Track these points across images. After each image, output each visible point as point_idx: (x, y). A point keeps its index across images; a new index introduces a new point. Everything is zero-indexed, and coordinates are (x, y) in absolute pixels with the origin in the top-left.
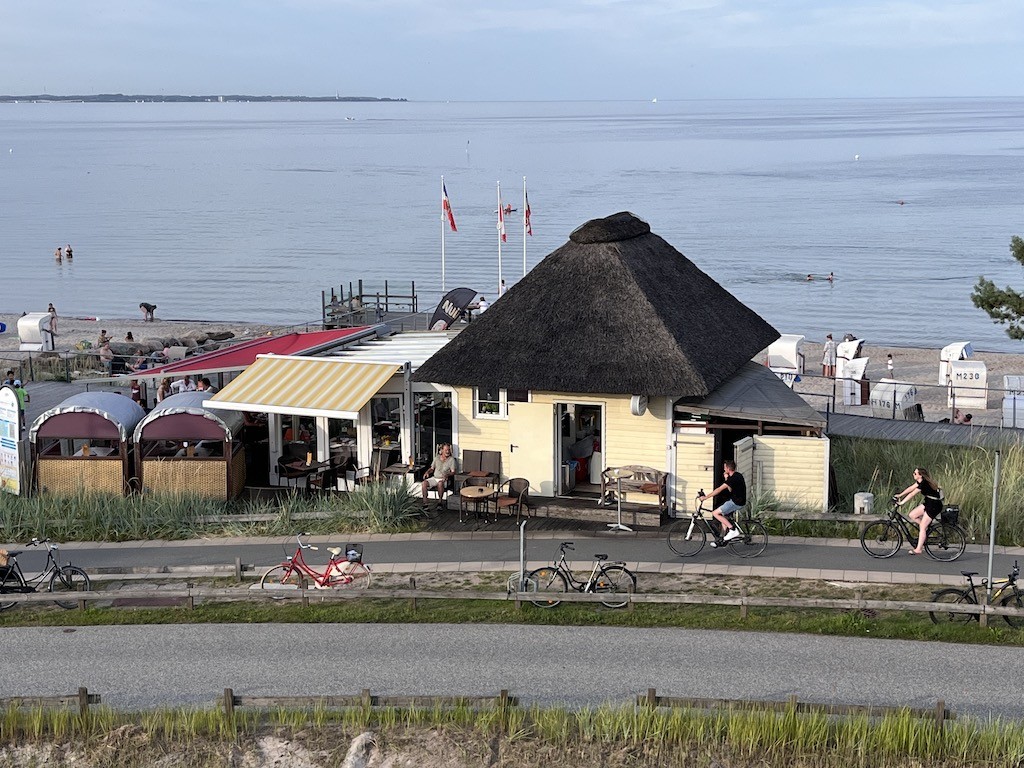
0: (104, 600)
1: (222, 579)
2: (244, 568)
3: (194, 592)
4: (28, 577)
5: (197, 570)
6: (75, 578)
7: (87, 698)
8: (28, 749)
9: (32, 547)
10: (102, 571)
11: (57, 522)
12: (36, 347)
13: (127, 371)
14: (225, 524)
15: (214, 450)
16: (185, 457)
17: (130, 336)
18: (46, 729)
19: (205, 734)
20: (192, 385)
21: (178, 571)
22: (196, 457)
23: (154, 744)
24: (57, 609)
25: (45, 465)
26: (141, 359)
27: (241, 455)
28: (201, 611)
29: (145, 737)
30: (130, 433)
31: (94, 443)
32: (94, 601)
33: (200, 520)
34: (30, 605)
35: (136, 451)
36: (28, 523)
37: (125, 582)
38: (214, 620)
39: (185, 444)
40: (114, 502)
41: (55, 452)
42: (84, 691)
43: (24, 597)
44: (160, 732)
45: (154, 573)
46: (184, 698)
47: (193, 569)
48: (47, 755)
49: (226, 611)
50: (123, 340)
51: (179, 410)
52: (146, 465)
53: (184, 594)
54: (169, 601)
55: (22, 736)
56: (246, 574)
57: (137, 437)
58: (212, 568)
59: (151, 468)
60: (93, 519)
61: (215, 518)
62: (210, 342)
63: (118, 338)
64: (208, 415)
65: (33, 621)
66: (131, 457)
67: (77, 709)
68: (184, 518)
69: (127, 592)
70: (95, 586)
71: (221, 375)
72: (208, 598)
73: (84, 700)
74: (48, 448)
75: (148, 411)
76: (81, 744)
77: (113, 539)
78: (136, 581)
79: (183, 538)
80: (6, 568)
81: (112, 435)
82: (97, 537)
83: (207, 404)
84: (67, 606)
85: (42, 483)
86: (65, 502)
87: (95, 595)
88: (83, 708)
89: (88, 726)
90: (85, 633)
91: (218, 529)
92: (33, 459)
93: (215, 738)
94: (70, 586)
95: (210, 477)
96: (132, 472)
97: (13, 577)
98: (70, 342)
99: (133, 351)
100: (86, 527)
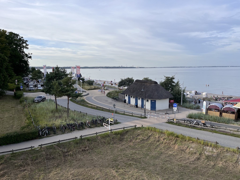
0: (217, 130)
1: (235, 131)
2: (238, 130)
3: (231, 132)
4: (207, 125)
5: (231, 129)
6: (213, 126)
7: (217, 143)
8: (208, 147)
9: (208, 122)
10: (217, 126)
11: (210, 119)
12: (205, 96)
13: (217, 101)
14: (234, 123)
15: (233, 113)
16: (229, 113)
17: (217, 96)
18: (211, 146)
19: (234, 152)
20: (229, 104)
21: (228, 128)
22: (230, 113)
23: (226, 151)
24: (211, 130)
25: (209, 111)
26: (219, 99)
27: (237, 114)
28: (232, 135)
29: (225, 150)
30: (221, 109)
31: (215, 109)
32: (216, 130)
33: (231, 122)
34: (207, 129)
35: (222, 111)
36: (206, 118)
37: (220, 128)
38: (234, 136)
39: (229, 111)
40: (219, 118)
41: (210, 110)
42: (216, 142)
43: (207, 128)
44: (227, 150)
45: (224, 128)
46: (230, 146)
47: (230, 128)
48: (211, 149)
49: (236, 135)
50: (216, 97)
51: (229, 107)
52: (223, 113)
53: (229, 132)
54: (227, 132)
55: (208, 145)
56: (238, 131)
57: (222, 110)
58: (233, 129)
59: (224, 114)
60: (215, 119)
61: (233, 122)
62: (229, 98)
63: (216, 96)
64: (233, 108)
65: (208, 131)
66: (221, 112)
67: (215, 144)
68: (228, 121)
69: (221, 130)
70: (216, 128)
71: (233, 103)
72: (232, 133)
73: (216, 143)
74: (209, 109)
75: (224, 106)
76: (216, 149)
77: (218, 122)
78: (222, 129)
79: (228, 124)
80: (205, 123)
81: (219, 109)
82: (215, 122)
83: (233, 106)
84: (212, 130)
85: (208, 113)
86: (211, 116)
87: (216, 129)
88: (216, 144)
89: (217, 147)
90: (215, 134)
91: (233, 124)
92: (207, 111)
93: (236, 153)
94: (213, 127)
95: (233, 117)
96: (221, 114)
97: (205, 125)
98: (209, 96)
99: (218, 98)
100: (214, 120)
